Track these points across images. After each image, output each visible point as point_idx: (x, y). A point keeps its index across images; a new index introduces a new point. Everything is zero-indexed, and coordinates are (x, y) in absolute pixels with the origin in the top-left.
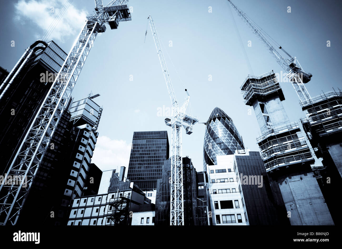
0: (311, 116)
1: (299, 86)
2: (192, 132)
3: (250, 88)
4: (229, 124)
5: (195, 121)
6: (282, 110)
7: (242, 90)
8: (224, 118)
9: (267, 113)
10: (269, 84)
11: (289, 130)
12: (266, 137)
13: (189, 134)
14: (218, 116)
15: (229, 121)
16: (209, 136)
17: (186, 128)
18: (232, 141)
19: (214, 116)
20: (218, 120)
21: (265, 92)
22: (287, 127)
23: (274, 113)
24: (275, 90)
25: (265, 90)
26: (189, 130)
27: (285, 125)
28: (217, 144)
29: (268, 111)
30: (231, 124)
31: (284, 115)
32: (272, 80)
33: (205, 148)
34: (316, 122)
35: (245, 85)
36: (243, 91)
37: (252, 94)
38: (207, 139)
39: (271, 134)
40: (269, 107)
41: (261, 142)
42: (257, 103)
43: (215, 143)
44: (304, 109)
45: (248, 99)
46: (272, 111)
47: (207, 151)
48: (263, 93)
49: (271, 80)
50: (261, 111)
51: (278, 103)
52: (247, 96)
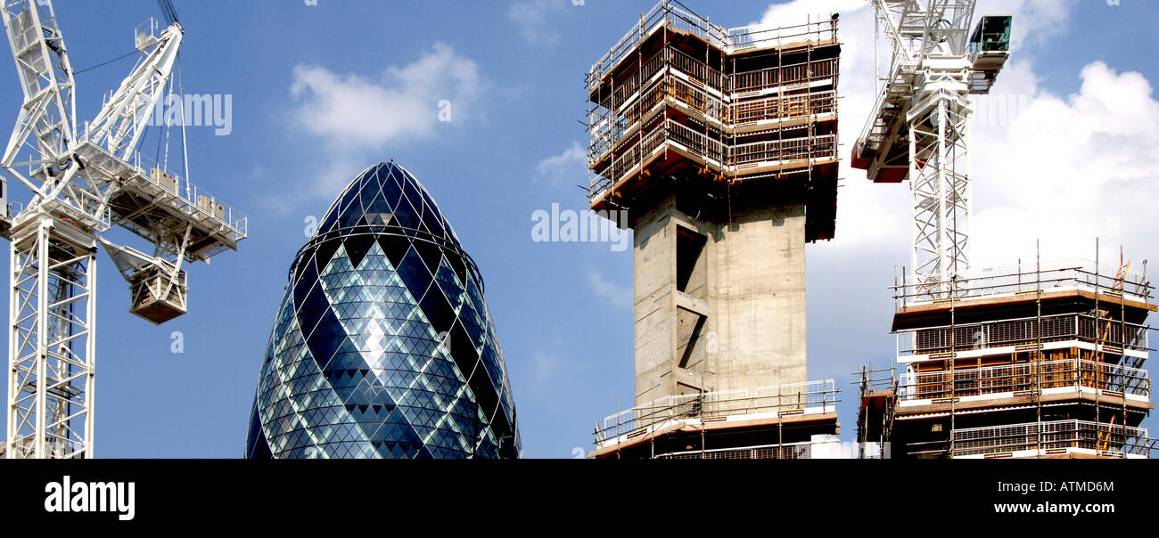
0: (923, 365)
1: (942, 174)
2: (176, 313)
3: (651, 100)
4: (456, 304)
5: (212, 240)
6: (788, 297)
7: (594, 98)
8: (432, 255)
9: (704, 297)
10: (781, 110)
11: (780, 416)
12: (649, 430)
13: (159, 321)
14: (388, 230)
15: (457, 280)
16: (305, 350)
17: (131, 273)
18: (450, 408)
19: (364, 221)
20: (387, 261)
21: (740, 158)
22: (775, 401)
23: (741, 303)
24: (801, 162)
25: (740, 141)
26: (157, 293)
27: (772, 387)
28: (350, 408)
29: (711, 283)
30: (465, 305)
31: (790, 325)
32: (805, 91)
33: (262, 421)
34: (927, 402)
35: (625, 73)
36: (604, 110)
37: (650, 148)
38: (285, 368)
39: (682, 421)
40: (728, 260)
41: (617, 451)
42: (668, 217)
43: (339, 402)
44: (903, 321)
45: (619, 173)
46: (734, 290)
47: (275, 439)
48: (725, 158)
49: (803, 86)
50: (671, 276)
51: (788, 252)
52: (618, 153)
